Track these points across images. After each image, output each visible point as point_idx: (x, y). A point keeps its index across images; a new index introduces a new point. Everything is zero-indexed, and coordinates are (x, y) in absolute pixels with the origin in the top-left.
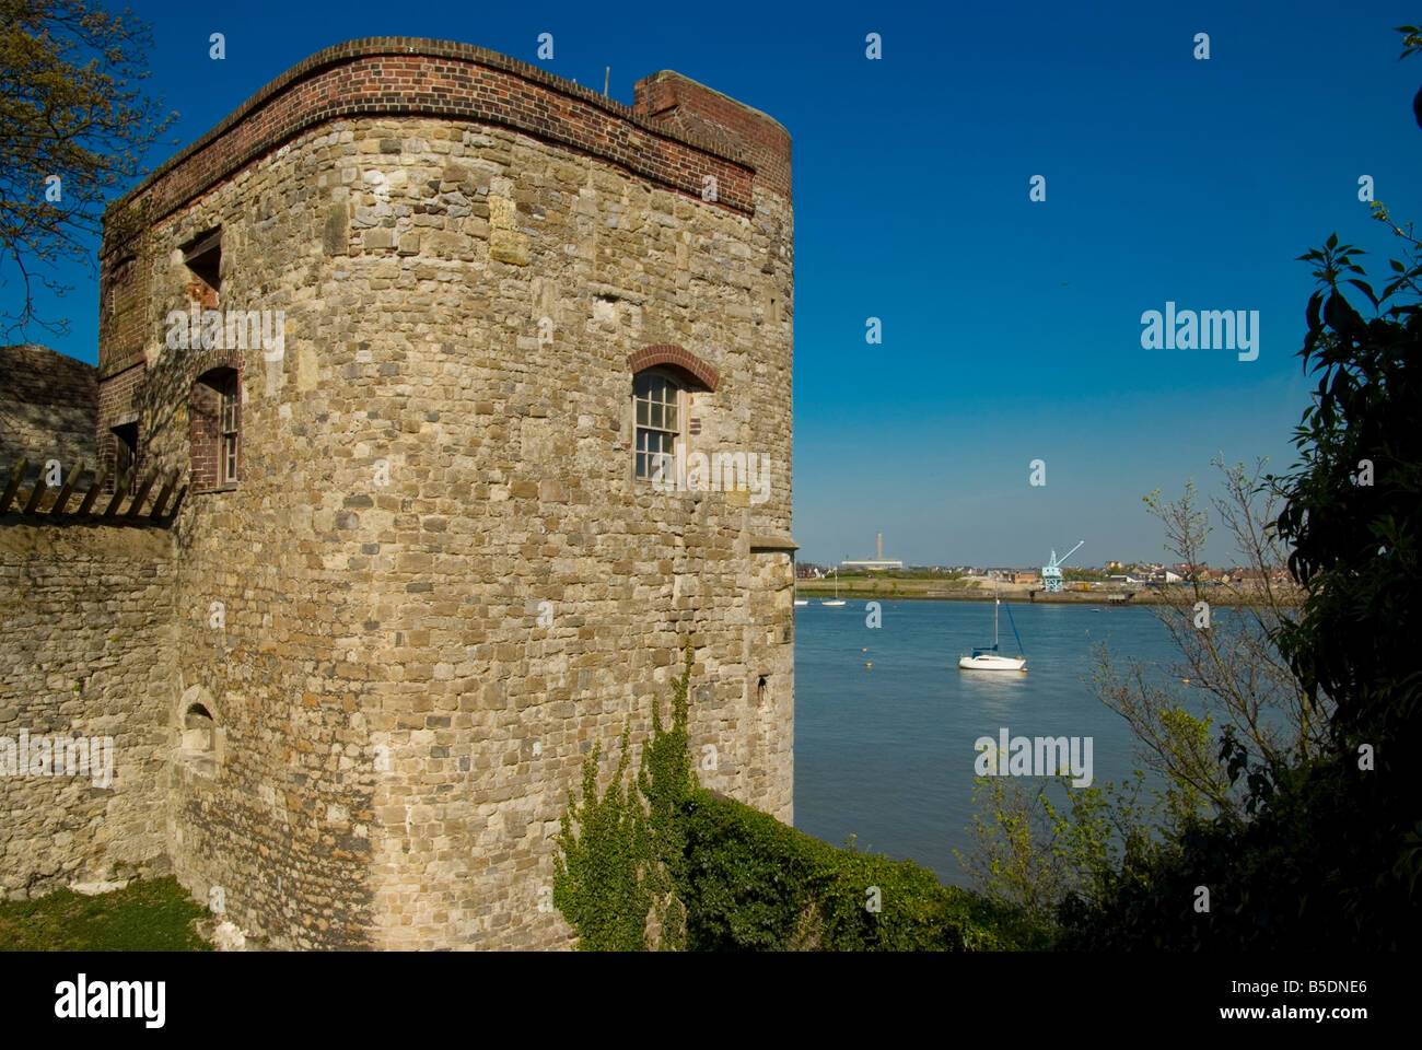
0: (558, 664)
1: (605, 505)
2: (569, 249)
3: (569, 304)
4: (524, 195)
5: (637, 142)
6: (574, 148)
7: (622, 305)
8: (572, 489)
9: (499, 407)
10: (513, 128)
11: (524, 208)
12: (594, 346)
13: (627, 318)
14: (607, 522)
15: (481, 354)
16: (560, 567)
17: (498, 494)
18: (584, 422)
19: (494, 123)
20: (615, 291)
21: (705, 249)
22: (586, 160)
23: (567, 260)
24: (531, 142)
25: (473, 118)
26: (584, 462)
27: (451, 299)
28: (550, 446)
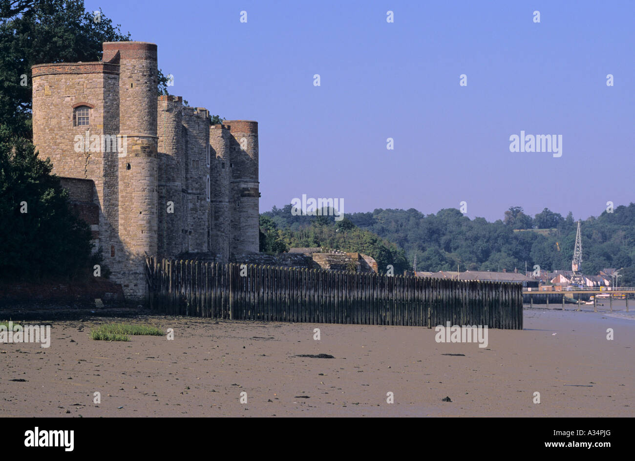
0: (59, 156)
1: (67, 131)
2: (59, 91)
3: (59, 99)
4: (50, 85)
5: (73, 68)
6: (59, 74)
7: (71, 97)
8: (60, 128)
9: (47, 118)
10: (47, 75)
11: (50, 87)
12: (65, 105)
13: (72, 99)
14: (67, 133)
15: (43, 110)
16: (58, 141)
17: (47, 131)
18: (63, 118)
19: (44, 75)
20: (69, 95)
21: (91, 83)
22: (62, 75)
23: (59, 93)
24: (51, 76)
25: (41, 75)
26: (63, 124)
27: (40, 103)
28: (56, 122)
